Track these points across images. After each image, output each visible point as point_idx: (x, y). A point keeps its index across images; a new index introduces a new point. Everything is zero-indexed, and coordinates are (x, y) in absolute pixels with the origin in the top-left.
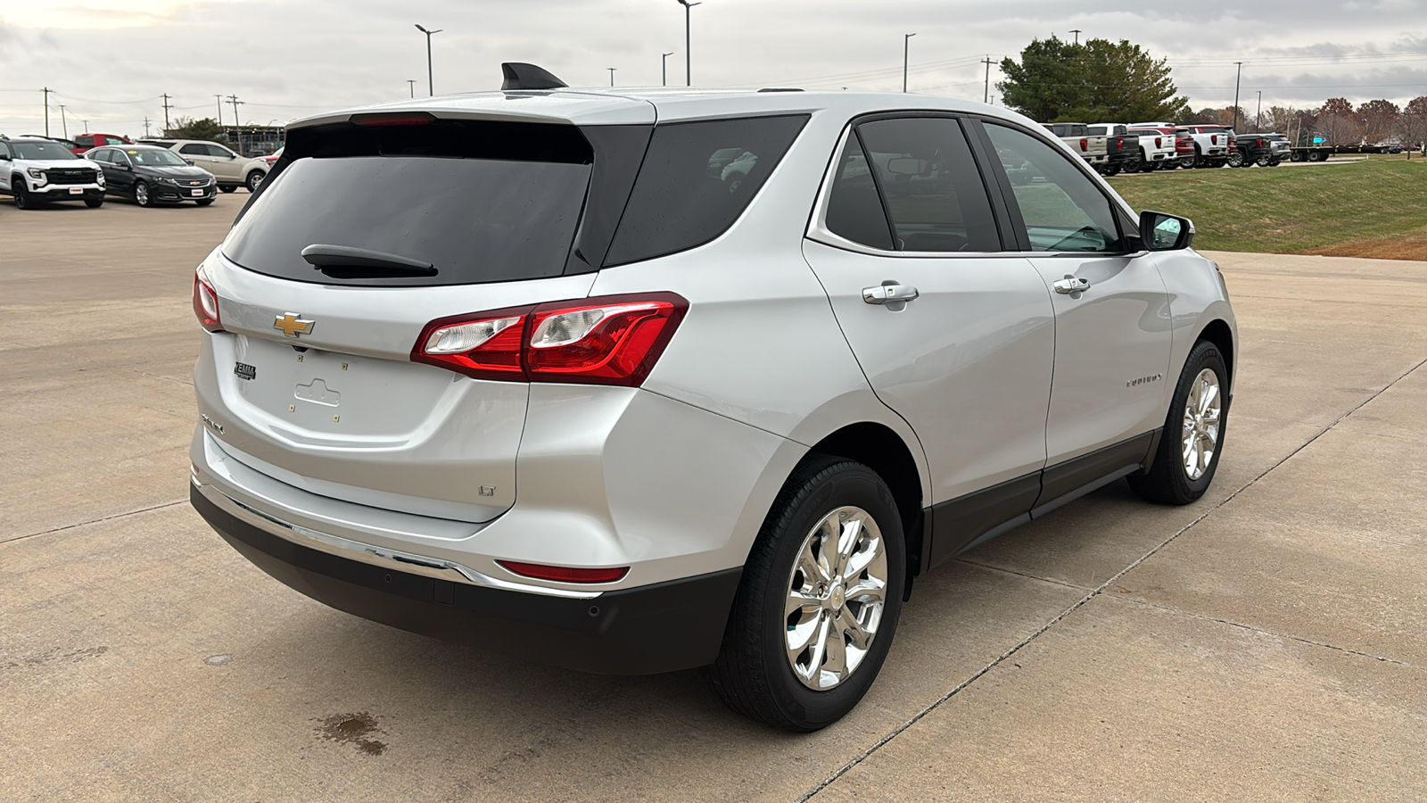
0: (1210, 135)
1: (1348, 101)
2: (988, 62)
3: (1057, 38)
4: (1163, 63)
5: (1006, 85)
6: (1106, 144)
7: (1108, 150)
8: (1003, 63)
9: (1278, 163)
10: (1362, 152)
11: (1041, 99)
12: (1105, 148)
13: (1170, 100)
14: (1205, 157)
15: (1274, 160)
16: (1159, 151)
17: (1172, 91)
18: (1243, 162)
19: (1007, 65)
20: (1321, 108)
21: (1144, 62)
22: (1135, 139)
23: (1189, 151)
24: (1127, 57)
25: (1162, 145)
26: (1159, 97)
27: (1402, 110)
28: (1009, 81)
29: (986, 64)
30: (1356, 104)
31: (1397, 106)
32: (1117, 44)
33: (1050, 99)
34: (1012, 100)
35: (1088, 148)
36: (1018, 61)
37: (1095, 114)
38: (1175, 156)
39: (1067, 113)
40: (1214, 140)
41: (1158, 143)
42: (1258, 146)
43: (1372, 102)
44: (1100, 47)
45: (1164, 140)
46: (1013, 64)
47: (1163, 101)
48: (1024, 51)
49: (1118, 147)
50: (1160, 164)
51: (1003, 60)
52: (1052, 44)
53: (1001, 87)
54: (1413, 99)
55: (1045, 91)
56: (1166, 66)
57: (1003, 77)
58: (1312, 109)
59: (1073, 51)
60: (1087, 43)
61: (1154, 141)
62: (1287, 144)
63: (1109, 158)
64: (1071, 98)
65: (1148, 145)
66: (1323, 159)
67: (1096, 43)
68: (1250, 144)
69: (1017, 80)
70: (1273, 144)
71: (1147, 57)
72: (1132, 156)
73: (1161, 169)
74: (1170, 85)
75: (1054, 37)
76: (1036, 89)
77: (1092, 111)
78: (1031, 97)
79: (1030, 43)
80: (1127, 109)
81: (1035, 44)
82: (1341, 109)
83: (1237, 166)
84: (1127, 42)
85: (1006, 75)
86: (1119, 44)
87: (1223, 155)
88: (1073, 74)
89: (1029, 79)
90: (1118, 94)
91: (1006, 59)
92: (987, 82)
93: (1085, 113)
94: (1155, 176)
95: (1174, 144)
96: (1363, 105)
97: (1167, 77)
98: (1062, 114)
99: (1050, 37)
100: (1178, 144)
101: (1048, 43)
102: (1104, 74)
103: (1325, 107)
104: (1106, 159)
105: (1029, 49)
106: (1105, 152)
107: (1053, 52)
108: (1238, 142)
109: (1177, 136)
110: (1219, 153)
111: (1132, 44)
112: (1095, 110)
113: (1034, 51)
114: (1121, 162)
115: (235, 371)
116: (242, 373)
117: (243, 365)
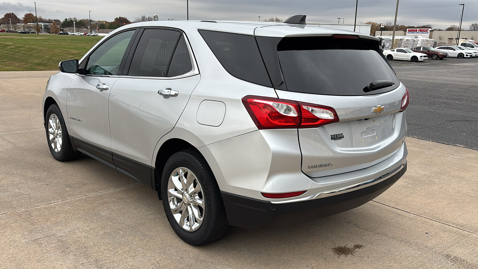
115: (332, 139)
116: (337, 138)
117: (337, 135)
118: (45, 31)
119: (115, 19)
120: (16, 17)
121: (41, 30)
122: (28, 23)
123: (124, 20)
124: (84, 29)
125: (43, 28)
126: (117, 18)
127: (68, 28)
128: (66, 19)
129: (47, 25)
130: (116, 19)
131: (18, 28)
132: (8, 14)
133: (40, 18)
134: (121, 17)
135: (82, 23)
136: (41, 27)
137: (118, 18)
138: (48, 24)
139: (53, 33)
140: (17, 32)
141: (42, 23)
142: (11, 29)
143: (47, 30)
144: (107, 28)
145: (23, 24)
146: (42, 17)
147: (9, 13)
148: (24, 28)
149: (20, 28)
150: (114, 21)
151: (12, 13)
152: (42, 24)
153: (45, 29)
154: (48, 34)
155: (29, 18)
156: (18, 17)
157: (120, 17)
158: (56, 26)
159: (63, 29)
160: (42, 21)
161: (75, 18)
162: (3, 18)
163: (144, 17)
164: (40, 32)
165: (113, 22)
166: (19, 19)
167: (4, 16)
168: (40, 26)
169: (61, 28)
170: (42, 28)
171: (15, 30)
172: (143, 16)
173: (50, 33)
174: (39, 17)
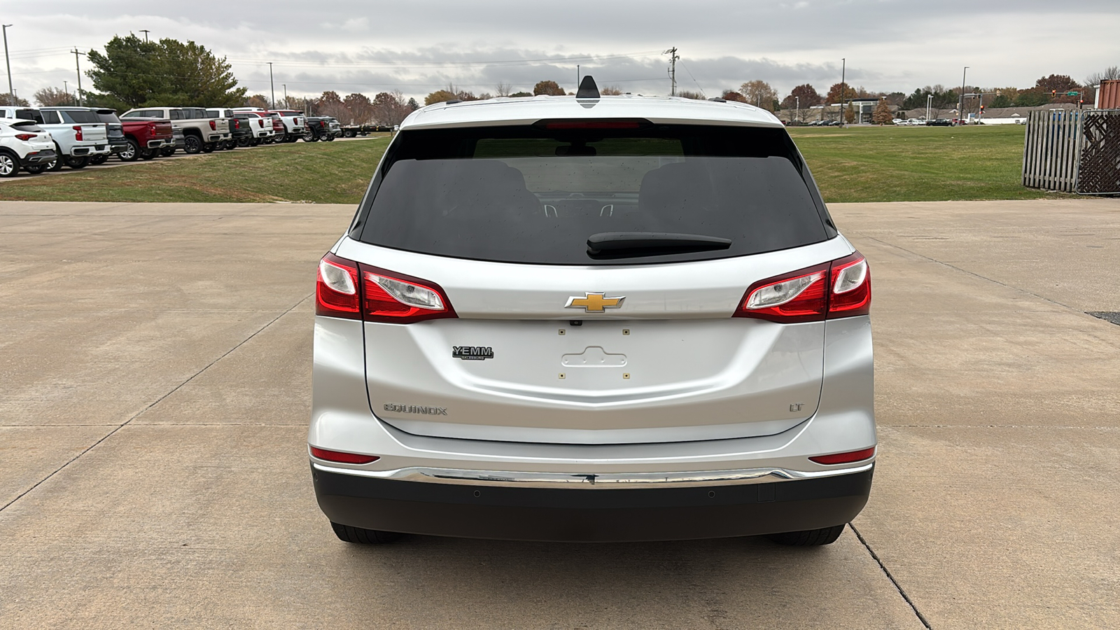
0: (292, 118)
1: (337, 94)
2: (77, 53)
3: (136, 36)
4: (224, 61)
5: (95, 73)
6: (228, 124)
7: (230, 129)
8: (89, 54)
9: (333, 139)
10: (379, 131)
11: (130, 86)
12: (228, 128)
13: (233, 89)
14: (290, 134)
15: (331, 138)
16: (262, 129)
17: (234, 83)
18: (313, 138)
19: (93, 56)
20: (319, 98)
21: (209, 60)
22: (246, 120)
23: (281, 129)
24: (195, 54)
25: (264, 125)
26: (226, 87)
27: (372, 102)
28: (96, 70)
29: (75, 54)
30: (342, 96)
31: (368, 99)
32: (186, 44)
33: (138, 86)
34: (103, 86)
35: (217, 128)
36: (104, 53)
37: (178, 99)
38: (274, 133)
39: (154, 99)
40: (296, 122)
41: (261, 123)
42: (322, 126)
43: (352, 95)
44: (172, 45)
45: (265, 121)
46: (100, 55)
47: (227, 91)
48: (107, 45)
49: (236, 126)
50: (263, 140)
51: (90, 51)
52: (132, 41)
53: (91, 74)
54: (378, 93)
55: (132, 80)
56: (227, 63)
57: (92, 66)
58: (313, 99)
59: (149, 48)
60: (160, 41)
61: (258, 122)
62: (338, 125)
63: (232, 136)
64: (155, 86)
65: (254, 125)
66: (354, 136)
67: (167, 42)
68: (317, 125)
69: (104, 70)
70: (331, 125)
71: (211, 55)
72: (246, 134)
73: (262, 144)
74: (232, 78)
75: (133, 35)
76: (124, 78)
77: (175, 98)
78: (120, 85)
79: (112, 39)
80: (202, 96)
81: (116, 40)
82: (333, 99)
83: (325, 141)
84: (193, 42)
85: (94, 65)
86: (187, 44)
87: (303, 132)
88: (154, 66)
89: (117, 69)
90: (192, 84)
91: (92, 50)
92: (78, 69)
93: (169, 98)
94: (259, 149)
95: (272, 125)
96: (347, 97)
97: (229, 71)
98: (150, 99)
99: (129, 35)
100: (275, 124)
101: (128, 40)
102: (179, 67)
103: (322, 98)
104: (230, 137)
105: (111, 43)
106: (228, 131)
107: (134, 47)
108: (309, 123)
109: (273, 119)
110: (300, 132)
111: (198, 44)
112: (177, 97)
113: (115, 45)
114: (239, 138)
115: (455, 355)
116: (470, 355)
117: (470, 348)
118: (865, 118)
119: (1039, 82)
120: (813, 92)
121: (855, 118)
122: (832, 105)
123: (1063, 82)
124: (952, 111)
125: (861, 112)
126: (1044, 78)
127: (916, 109)
128: (918, 91)
129: (871, 106)
130: (1042, 82)
131: (810, 116)
132: (799, 87)
133: (861, 91)
134: (1055, 75)
135: (953, 96)
136: (857, 110)
137: (1047, 77)
138: (872, 103)
139: (878, 123)
140: (806, 124)
141: (860, 102)
142: (796, 119)
143: (868, 118)
144: (1012, 105)
145: (822, 107)
146: (865, 90)
147: (800, 85)
148: (822, 115)
149: (814, 116)
150: (1035, 87)
151: (808, 85)
152: (861, 104)
153: (866, 114)
154: (870, 125)
155: (841, 92)
156: (818, 92)
157: (1053, 75)
158: (887, 108)
159: (904, 113)
160: (863, 97)
161: (940, 86)
162: (789, 97)
163: (1115, 70)
164: (854, 121)
165: (1033, 88)
166: (819, 96)
167: (791, 92)
168: (855, 110)
169: (901, 112)
170: (859, 112)
171: (804, 119)
172: (1110, 70)
173: (873, 123)
174: (859, 91)
